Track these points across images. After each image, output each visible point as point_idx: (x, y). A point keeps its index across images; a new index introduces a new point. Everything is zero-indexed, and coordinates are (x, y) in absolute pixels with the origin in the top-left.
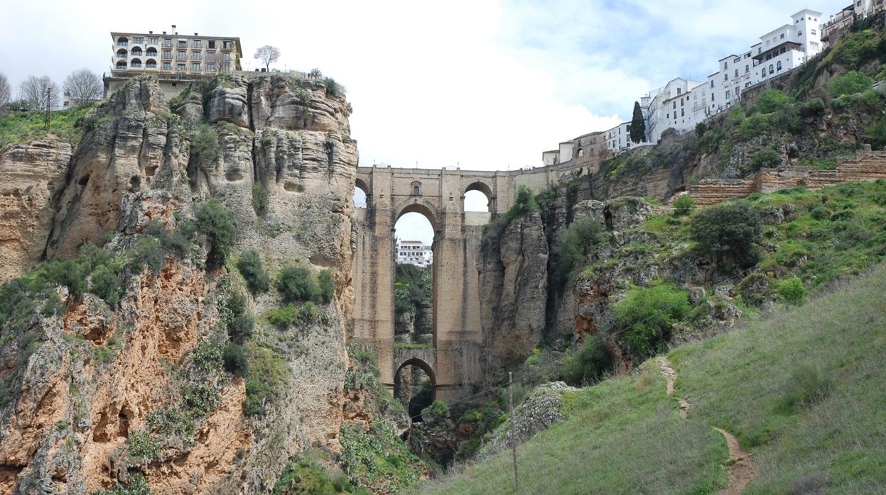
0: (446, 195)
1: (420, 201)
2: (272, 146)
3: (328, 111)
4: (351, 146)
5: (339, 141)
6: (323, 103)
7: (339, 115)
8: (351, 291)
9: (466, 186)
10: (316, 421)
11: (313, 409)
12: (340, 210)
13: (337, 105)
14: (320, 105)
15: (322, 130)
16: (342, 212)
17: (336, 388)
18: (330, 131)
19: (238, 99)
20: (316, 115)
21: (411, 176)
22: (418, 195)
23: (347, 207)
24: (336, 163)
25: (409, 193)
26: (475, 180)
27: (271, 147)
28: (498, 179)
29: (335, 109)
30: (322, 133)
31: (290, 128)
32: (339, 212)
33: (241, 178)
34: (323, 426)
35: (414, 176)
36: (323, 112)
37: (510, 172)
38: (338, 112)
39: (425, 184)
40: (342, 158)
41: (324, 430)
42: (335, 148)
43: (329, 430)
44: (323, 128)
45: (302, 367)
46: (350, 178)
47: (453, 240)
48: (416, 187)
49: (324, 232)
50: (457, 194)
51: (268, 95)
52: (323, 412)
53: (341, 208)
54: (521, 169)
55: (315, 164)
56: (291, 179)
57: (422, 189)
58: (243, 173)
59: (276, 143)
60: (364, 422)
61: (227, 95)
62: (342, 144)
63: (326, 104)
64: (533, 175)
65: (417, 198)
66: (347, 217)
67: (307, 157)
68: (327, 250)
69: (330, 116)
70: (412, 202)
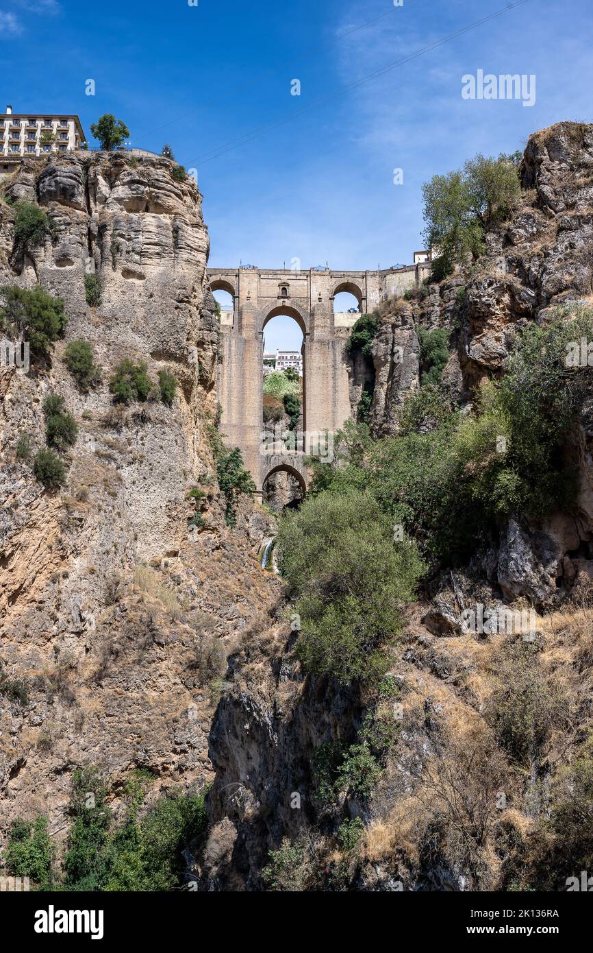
0: (315, 296)
1: (288, 303)
2: (108, 228)
3: (173, 192)
4: (200, 231)
5: (187, 225)
6: (168, 183)
7: (188, 199)
8: (214, 394)
9: (335, 287)
10: (152, 538)
11: (149, 523)
12: (187, 300)
13: (185, 188)
14: (165, 185)
15: (166, 213)
16: (189, 302)
17: (176, 499)
18: (176, 214)
19: (71, 177)
20: (160, 195)
21: (279, 277)
22: (287, 297)
23: (195, 297)
24: (181, 248)
25: (276, 296)
26: (344, 280)
27: (107, 230)
28: (369, 278)
29: (182, 191)
30: (168, 216)
31: (130, 211)
32: (185, 302)
33: (72, 263)
34: (161, 543)
35: (282, 277)
36: (168, 193)
37: (380, 271)
38: (187, 195)
39: (293, 285)
40: (189, 242)
41: (162, 547)
42: (180, 232)
43: (169, 548)
44: (168, 210)
45: (135, 475)
46: (198, 265)
47: (321, 342)
48: (284, 289)
49: (167, 324)
50: (326, 295)
51: (106, 175)
52: (160, 526)
53: (187, 297)
54: (392, 268)
55: (157, 249)
56: (130, 266)
57: (290, 291)
58: (74, 259)
59: (112, 225)
60: (213, 536)
61: (59, 173)
62: (190, 228)
63: (173, 185)
64: (403, 274)
65: (286, 300)
66: (195, 308)
67: (148, 241)
68: (172, 344)
69: (177, 199)
70: (280, 303)
